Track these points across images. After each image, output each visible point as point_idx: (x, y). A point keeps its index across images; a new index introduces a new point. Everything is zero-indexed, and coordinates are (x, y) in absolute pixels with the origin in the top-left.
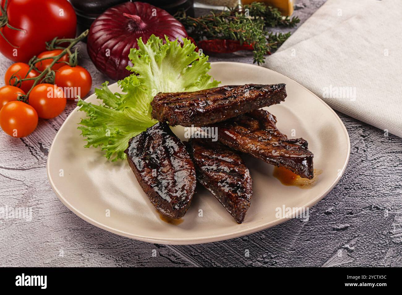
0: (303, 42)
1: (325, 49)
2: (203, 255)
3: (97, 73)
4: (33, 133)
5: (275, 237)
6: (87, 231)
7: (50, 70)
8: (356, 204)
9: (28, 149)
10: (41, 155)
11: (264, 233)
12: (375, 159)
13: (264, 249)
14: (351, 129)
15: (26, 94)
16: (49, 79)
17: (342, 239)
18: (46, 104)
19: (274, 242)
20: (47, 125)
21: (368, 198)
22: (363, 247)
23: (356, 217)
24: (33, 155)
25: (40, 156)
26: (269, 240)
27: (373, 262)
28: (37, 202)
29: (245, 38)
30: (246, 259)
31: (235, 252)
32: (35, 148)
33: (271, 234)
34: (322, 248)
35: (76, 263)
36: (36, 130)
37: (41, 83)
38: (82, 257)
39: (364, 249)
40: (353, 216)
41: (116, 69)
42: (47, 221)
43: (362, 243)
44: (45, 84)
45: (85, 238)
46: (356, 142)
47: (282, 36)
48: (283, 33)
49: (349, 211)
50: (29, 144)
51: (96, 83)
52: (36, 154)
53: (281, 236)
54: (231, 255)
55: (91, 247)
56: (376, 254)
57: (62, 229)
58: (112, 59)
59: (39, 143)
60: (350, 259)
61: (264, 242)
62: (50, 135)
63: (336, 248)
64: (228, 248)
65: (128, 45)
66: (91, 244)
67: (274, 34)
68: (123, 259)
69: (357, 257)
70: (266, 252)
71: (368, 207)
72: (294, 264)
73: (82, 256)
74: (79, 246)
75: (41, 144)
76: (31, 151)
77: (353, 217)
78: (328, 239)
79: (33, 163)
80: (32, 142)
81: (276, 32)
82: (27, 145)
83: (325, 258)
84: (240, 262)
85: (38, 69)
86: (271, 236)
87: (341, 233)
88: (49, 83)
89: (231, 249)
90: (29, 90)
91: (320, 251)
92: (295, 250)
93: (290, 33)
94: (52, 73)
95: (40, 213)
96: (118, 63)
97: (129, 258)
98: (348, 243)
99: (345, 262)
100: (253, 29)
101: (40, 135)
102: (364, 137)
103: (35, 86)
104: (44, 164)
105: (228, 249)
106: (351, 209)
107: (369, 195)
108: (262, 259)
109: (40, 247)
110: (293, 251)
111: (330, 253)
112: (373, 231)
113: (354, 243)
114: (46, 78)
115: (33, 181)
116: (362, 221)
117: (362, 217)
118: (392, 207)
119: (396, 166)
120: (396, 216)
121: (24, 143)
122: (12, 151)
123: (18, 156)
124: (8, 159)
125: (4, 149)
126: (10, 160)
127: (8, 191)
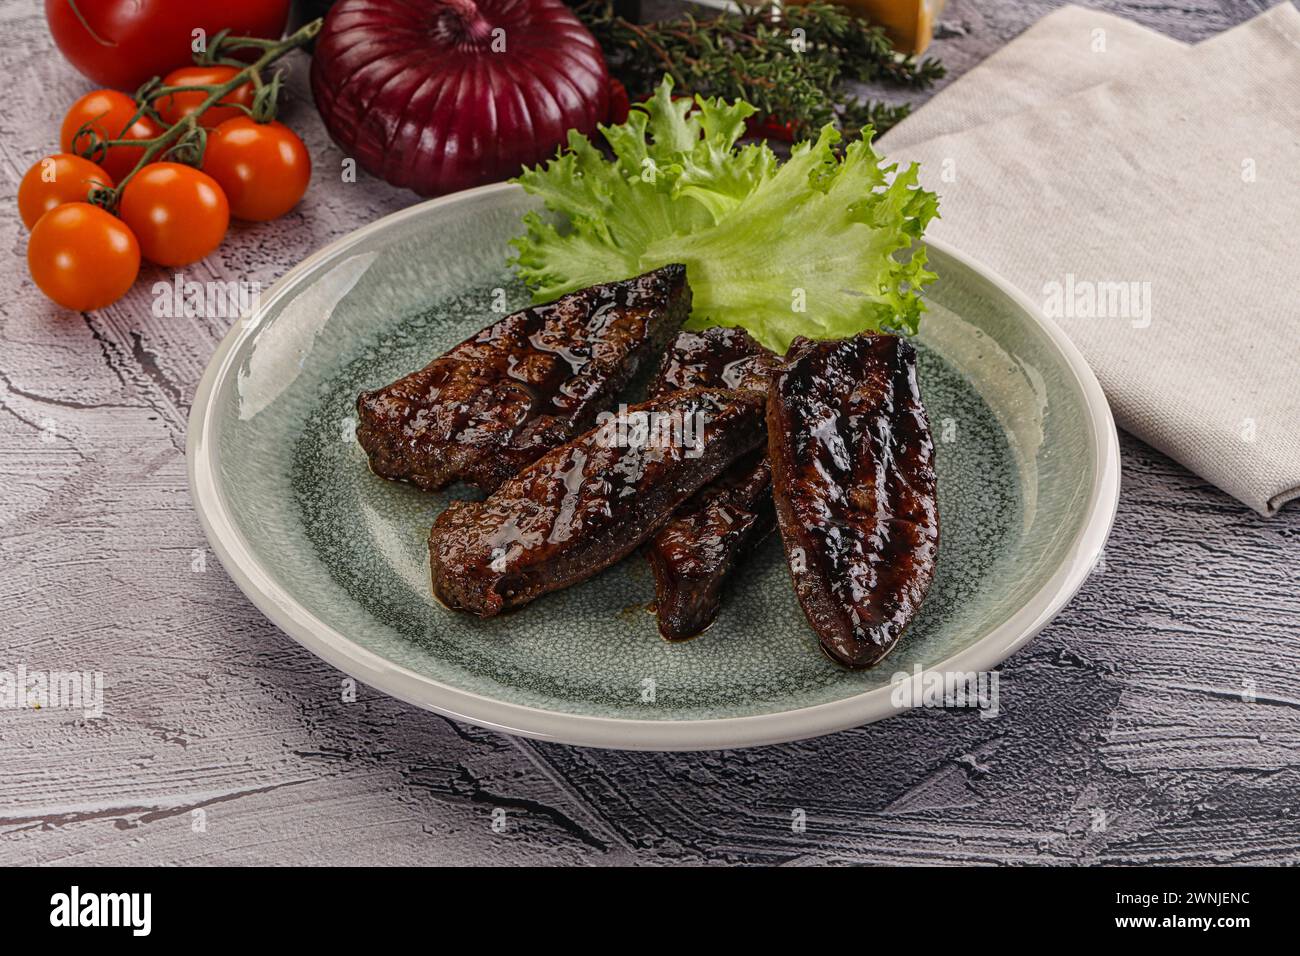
0: (942, 138)
1: (1003, 168)
3: (330, 148)
4: (119, 301)
6: (231, 610)
7: (193, 124)
9: (98, 346)
10: (133, 371)
15: (115, 186)
16: (187, 150)
17: (959, 737)
18: (170, 224)
22: (1013, 769)
23: (1009, 678)
24: (111, 367)
25: (130, 373)
27: (1034, 817)
28: (102, 505)
29: (773, 105)
32: (119, 346)
34: (898, 754)
35: (188, 700)
37: (164, 160)
38: (208, 684)
39: (1016, 774)
41: (384, 144)
42: (124, 566)
43: (1013, 755)
44: (174, 164)
45: (223, 631)
47: (883, 113)
48: (889, 104)
50: (105, 333)
51: (324, 179)
52: (121, 365)
55: (237, 660)
56: (1048, 795)
57: (161, 595)
58: (376, 117)
59: (132, 334)
60: (970, 799)
63: (935, 762)
65: (428, 81)
66: (240, 649)
67: (861, 103)
68: (322, 706)
69: (993, 796)
71: (1050, 653)
72: (809, 789)
73: (209, 680)
74: (204, 651)
75: (137, 338)
76: (105, 355)
77: (1001, 678)
78: (917, 731)
79: (108, 391)
80: (114, 329)
81: (869, 97)
82: (97, 336)
83: (901, 785)
84: (655, 761)
85: (162, 117)
87: (957, 719)
88: (185, 163)
90: (124, 176)
91: (889, 764)
92: (816, 749)
93: (908, 105)
94: (198, 134)
95: (106, 539)
96: (394, 131)
97: (339, 706)
98: (973, 749)
99: (954, 806)
100: (799, 84)
101: (140, 309)
103: (144, 165)
104: (138, 398)
108: (719, 763)
109: (93, 637)
110: (810, 750)
111: (916, 773)
112: (1051, 725)
113: (991, 753)
114: (178, 146)
115: (100, 444)
116: (1025, 691)
117: (1027, 681)
118: (1119, 665)
119: (1149, 546)
120: (1125, 693)
121: (91, 327)
122: (51, 346)
123: (67, 363)
124: (37, 370)
125: (29, 336)
126: (44, 372)
127: (23, 464)
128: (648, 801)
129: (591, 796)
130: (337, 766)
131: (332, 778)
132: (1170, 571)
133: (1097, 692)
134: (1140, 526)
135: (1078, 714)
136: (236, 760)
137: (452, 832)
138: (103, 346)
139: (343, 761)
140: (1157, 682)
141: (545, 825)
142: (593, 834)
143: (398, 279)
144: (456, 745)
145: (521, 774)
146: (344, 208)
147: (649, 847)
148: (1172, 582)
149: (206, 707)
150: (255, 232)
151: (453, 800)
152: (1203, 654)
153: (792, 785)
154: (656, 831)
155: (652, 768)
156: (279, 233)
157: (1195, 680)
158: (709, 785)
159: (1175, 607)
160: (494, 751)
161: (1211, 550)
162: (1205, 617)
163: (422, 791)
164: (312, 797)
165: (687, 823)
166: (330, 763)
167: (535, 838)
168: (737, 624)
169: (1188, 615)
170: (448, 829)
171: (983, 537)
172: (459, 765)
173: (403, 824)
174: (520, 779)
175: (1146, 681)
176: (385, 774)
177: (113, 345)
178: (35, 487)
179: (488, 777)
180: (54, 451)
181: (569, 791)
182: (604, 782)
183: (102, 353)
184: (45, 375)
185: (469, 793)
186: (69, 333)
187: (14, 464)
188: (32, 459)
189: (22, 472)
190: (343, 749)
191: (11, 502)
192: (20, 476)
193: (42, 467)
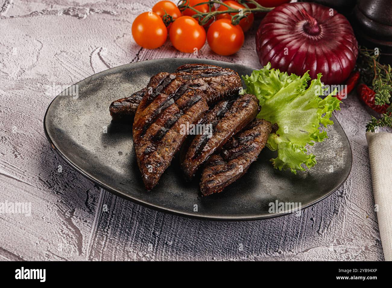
2: (112, 217)
5: (177, 251)
11: (175, 241)
13: (155, 251)
14: (367, 236)
19: (169, 253)
20: (172, 53)
26: (170, 249)
30: (132, 246)
31: (133, 235)
32: (139, 60)
33: (178, 247)
35: (33, 148)
36: (160, 51)
37: (193, 17)
38: (43, 148)
46: (355, 247)
50: (140, 55)
53: (181, 254)
54: (128, 234)
61: (163, 247)
64: (135, 228)
70: (152, 254)
76: (133, 60)
80: (144, 56)
86: (176, 248)
89: (136, 230)
97: (66, 175)
101: (157, 56)
102: (366, 248)
105: (133, 228)
109: (32, 119)
121: (139, 52)
122: (123, 50)
123: (121, 56)
124: (111, 53)
125: (121, 45)
126: (112, 54)
127: (75, 71)
128: (109, 251)
129: (96, 239)
130: (44, 188)
131: (39, 189)
136: (22, 169)
137: (49, 222)
138: (136, 58)
139: (48, 188)
141: (74, 238)
142: (83, 248)
144: (81, 204)
145: (87, 222)
149: (34, 153)
150: (214, 56)
151: (60, 216)
155: (122, 244)
160: (88, 212)
163: (56, 208)
164: (28, 190)
166: (44, 186)
167: (67, 239)
170: (49, 221)
172: (74, 209)
173: (40, 212)
174: (85, 223)
176: (52, 198)
177: (138, 59)
178: (70, 78)
179: (77, 217)
180: (87, 73)
181: (93, 234)
182: (105, 239)
183: (133, 59)
184: (112, 56)
185: (67, 217)
186: (132, 50)
187: (73, 70)
188: (79, 71)
189: (73, 73)
190: (52, 185)
191: (60, 77)
192: (71, 73)
193: (79, 75)
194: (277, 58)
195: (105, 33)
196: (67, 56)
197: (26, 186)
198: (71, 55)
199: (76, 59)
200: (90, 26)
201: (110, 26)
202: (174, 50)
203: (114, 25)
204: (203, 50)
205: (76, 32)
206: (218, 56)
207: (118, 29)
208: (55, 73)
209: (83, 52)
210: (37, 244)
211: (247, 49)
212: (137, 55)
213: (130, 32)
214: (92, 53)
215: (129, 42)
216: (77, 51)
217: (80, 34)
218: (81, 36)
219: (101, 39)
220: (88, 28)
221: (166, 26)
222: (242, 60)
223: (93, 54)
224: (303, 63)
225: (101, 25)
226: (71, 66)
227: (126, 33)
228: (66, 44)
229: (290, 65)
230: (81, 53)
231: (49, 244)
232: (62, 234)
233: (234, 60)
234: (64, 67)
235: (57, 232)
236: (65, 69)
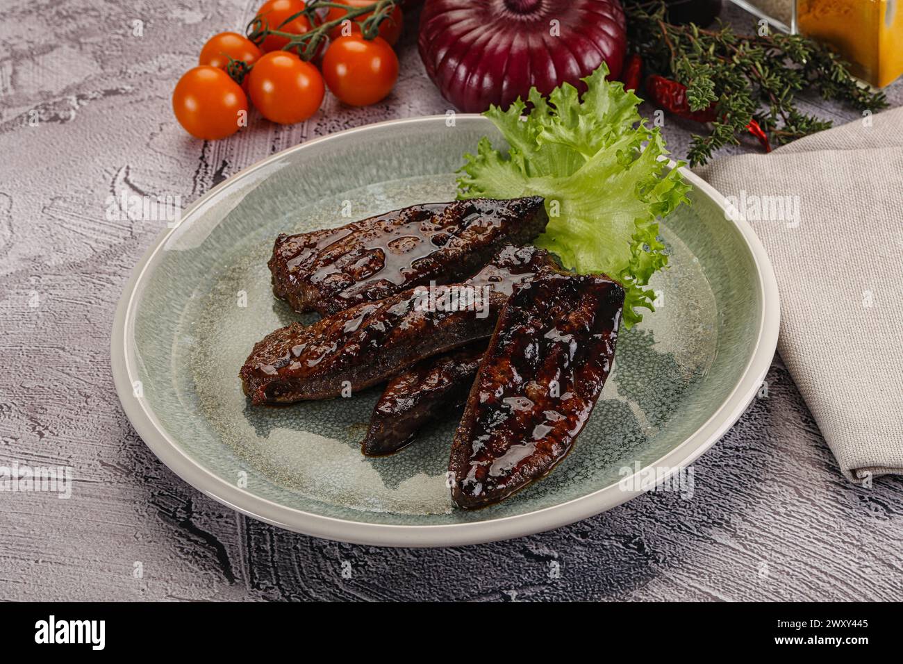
4: (233, 138)
8: (612, 521)
9: (198, 165)
10: (205, 186)
12: (737, 449)
17: (518, 577)
20: (267, 133)
21: (644, 518)
23: (585, 546)
24: (194, 180)
25: (202, 186)
28: (118, 269)
32: (210, 168)
34: (469, 576)
35: (67, 408)
36: (243, 135)
37: (283, 50)
38: (86, 402)
40: (583, 541)
42: (99, 311)
49: (586, 527)
50: (208, 157)
52: (202, 180)
59: (224, 162)
62: (255, 155)
63: (489, 589)
71: (628, 537)
73: (89, 400)
75: (225, 164)
76: (198, 172)
77: (581, 544)
78: (494, 564)
80: (216, 156)
87: (527, 563)
91: (457, 581)
92: (419, 556)
95: (103, 291)
98: (521, 588)
101: (241, 147)
106: (592, 527)
107: (652, 515)
110: (414, 556)
112: (586, 587)
113: (531, 594)
115: (148, 228)
116: (589, 558)
117: (597, 551)
118: (668, 559)
119: (758, 480)
120: (656, 580)
121: (203, 151)
122: (171, 157)
123: (171, 171)
124: (150, 171)
125: (163, 148)
126: (154, 174)
127: (94, 229)
128: (284, 559)
129: (253, 544)
130: (118, 478)
131: (108, 484)
132: (759, 503)
133: (638, 573)
134: (764, 465)
135: (611, 585)
136: (63, 456)
137: (150, 542)
138: (200, 165)
139: (124, 476)
140: (685, 579)
141: (209, 555)
142: (233, 570)
143: (385, 164)
145: (222, 517)
146: (419, 109)
147: (260, 589)
148: (754, 510)
149: (73, 416)
150: (351, 112)
151: (167, 521)
152: (733, 569)
153: (384, 576)
154: (274, 580)
156: (365, 117)
157: (712, 585)
158: (330, 559)
159: (741, 529)
161: (801, 496)
162: (757, 542)
163: (155, 509)
164: (87, 493)
165: (297, 581)
166: (116, 475)
167: (197, 561)
168: (416, 455)
169: (746, 538)
170: (150, 539)
171: (626, 441)
172: (190, 499)
173: (126, 528)
174: (219, 520)
175: (678, 576)
176: (140, 492)
177: (207, 166)
178: (89, 247)
179: (201, 513)
180: (118, 226)
181: (242, 537)
182: (268, 538)
183: (197, 168)
184: (152, 176)
185: (181, 520)
186: (188, 152)
187: (89, 228)
188: (102, 228)
189: (89, 235)
190: (130, 468)
191: (68, 252)
192: (87, 237)
193: (103, 235)
194: (475, 80)
195: (124, 135)
196: (66, 205)
197: (81, 487)
198: (75, 201)
199: (87, 204)
200: (90, 131)
201: (127, 117)
202: (269, 127)
203: (135, 112)
204: (325, 107)
205: (66, 150)
206: (359, 109)
207: (147, 118)
208: (56, 247)
209: (95, 186)
210: (143, 590)
211: (408, 78)
212: (202, 158)
213: (172, 118)
214: (113, 182)
215: (176, 137)
216: (83, 189)
217: (76, 152)
218: (80, 157)
219: (121, 149)
220: (86, 135)
221: (240, 84)
222: (407, 103)
223: (115, 185)
224: (529, 74)
225: (110, 122)
226: (82, 223)
227: (163, 121)
228: (57, 182)
229: (505, 84)
230: (92, 191)
231: (166, 584)
232: (183, 556)
233: (392, 107)
234: (69, 229)
235: (172, 555)
236: (72, 233)
